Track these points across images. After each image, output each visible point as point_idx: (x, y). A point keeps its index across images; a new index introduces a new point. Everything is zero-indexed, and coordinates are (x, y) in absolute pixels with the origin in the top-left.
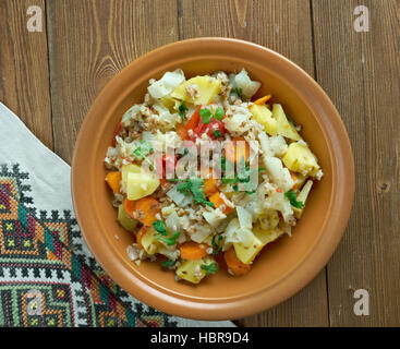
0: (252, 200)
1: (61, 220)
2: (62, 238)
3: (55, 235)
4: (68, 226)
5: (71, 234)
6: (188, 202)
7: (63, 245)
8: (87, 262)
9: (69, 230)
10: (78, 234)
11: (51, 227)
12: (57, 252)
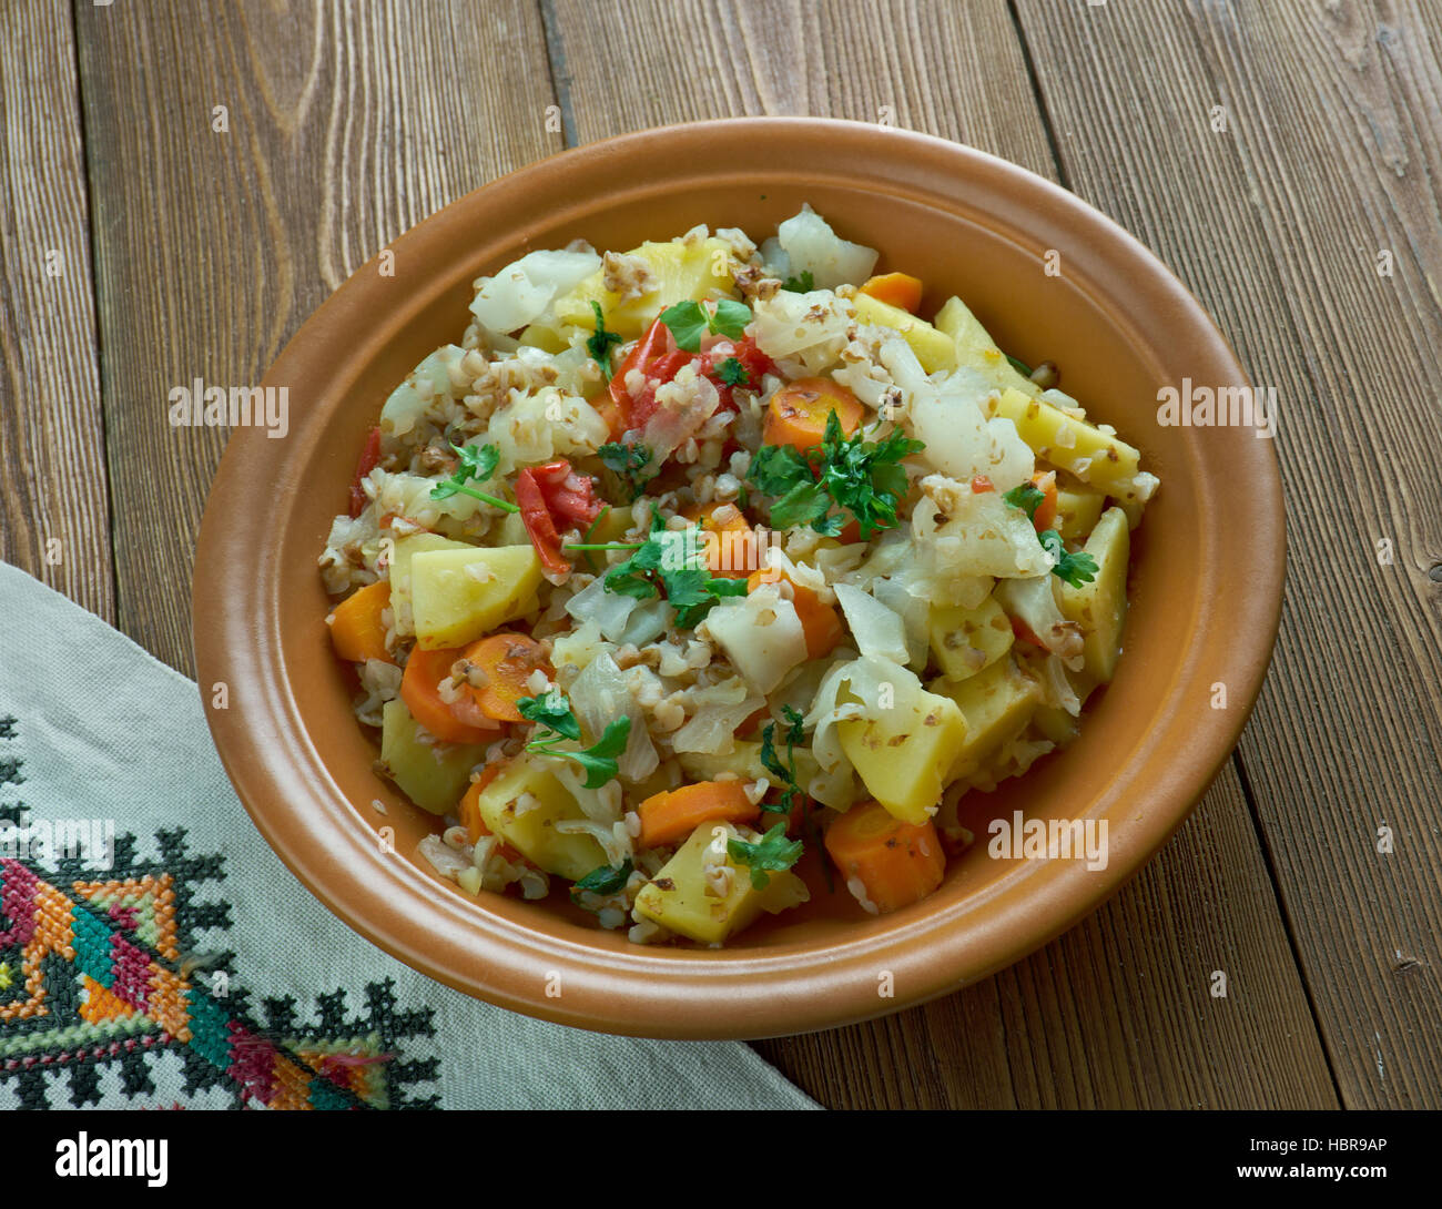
0: (898, 567)
1: (147, 867)
2: (150, 931)
3: (121, 923)
4: (177, 884)
5: (186, 917)
6: (651, 623)
7: (154, 955)
8: (258, 1013)
9: (180, 904)
10: (217, 916)
11: (104, 897)
12: (128, 980)
